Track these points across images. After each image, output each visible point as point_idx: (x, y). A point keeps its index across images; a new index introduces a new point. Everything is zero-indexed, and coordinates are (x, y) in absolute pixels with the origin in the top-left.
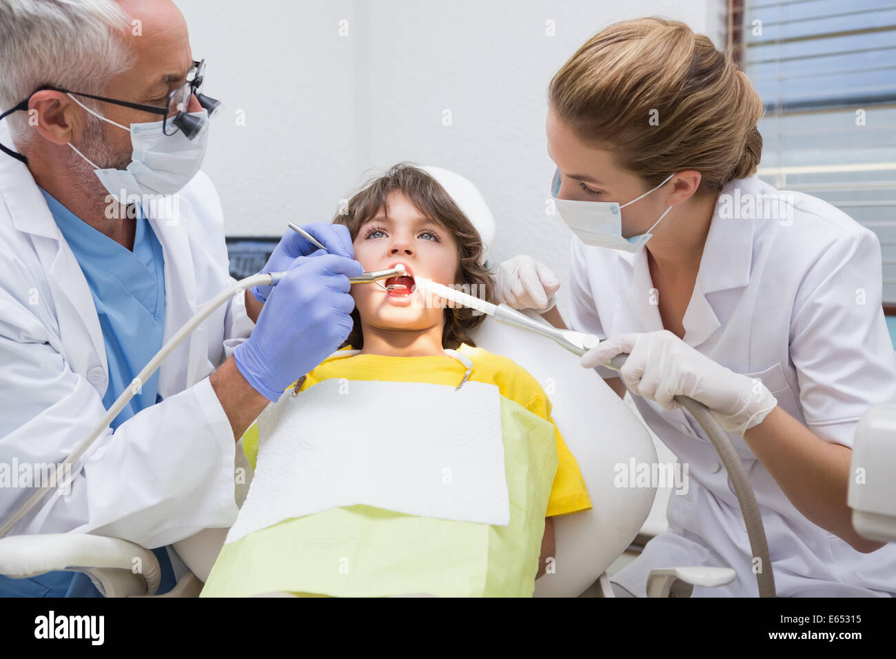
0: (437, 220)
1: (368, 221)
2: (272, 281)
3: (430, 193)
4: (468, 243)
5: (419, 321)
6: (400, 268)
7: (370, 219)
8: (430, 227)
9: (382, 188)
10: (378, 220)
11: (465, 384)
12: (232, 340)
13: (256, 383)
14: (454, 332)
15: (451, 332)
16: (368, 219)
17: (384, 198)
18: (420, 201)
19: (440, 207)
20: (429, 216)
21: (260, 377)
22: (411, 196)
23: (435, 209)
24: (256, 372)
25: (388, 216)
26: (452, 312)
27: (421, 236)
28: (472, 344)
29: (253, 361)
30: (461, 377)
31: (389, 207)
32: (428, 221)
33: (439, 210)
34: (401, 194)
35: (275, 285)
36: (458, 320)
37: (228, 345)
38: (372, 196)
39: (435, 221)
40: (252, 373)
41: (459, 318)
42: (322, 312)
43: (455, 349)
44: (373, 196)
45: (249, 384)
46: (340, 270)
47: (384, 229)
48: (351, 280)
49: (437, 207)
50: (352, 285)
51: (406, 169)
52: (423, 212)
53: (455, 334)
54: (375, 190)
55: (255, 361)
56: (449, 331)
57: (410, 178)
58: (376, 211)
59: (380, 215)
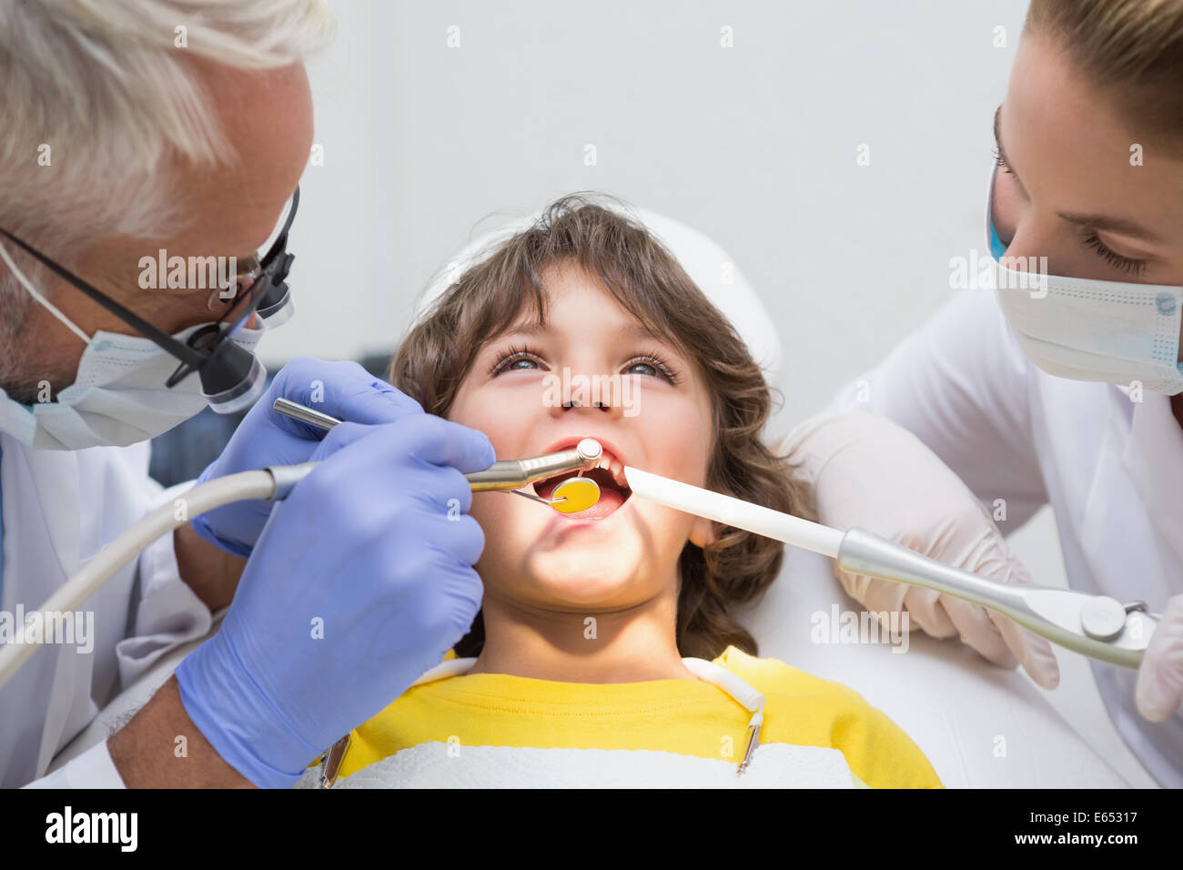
0: (667, 330)
1: (496, 336)
2: (274, 488)
3: (647, 268)
4: (736, 389)
5: (631, 582)
6: (589, 450)
7: (501, 331)
8: (651, 347)
9: (530, 253)
10: (521, 330)
11: (757, 753)
12: (140, 640)
13: (235, 750)
14: (705, 612)
15: (699, 611)
16: (495, 329)
17: (535, 277)
18: (626, 286)
19: (672, 298)
20: (648, 321)
21: (244, 735)
22: (602, 273)
23: (662, 305)
24: (236, 722)
25: (547, 319)
26: (703, 561)
27: (631, 369)
28: (750, 647)
29: (228, 695)
30: (742, 735)
31: (547, 296)
32: (648, 333)
33: (670, 306)
34: (578, 267)
35: (283, 498)
36: (717, 580)
37: (128, 652)
38: (504, 278)
39: (664, 333)
40: (225, 725)
41: (719, 574)
42: (407, 563)
43: (710, 658)
44: (508, 274)
45: (218, 755)
46: (444, 457)
47: (539, 355)
48: (471, 481)
49: (665, 297)
50: (474, 491)
51: (588, 208)
52: (633, 311)
53: (708, 616)
54: (510, 261)
55: (232, 692)
56: (695, 609)
57: (598, 230)
58: (514, 310)
59: (527, 317)
